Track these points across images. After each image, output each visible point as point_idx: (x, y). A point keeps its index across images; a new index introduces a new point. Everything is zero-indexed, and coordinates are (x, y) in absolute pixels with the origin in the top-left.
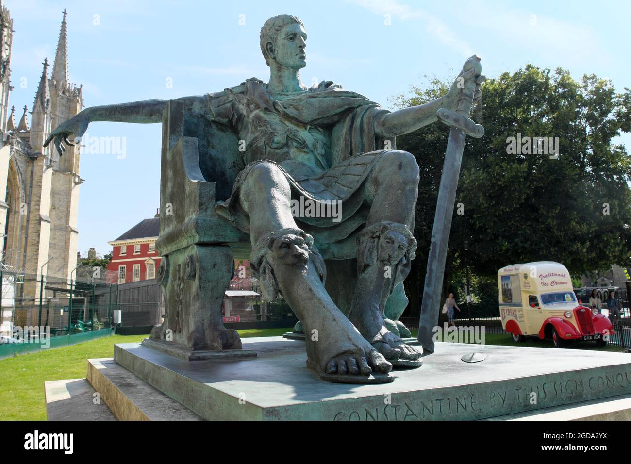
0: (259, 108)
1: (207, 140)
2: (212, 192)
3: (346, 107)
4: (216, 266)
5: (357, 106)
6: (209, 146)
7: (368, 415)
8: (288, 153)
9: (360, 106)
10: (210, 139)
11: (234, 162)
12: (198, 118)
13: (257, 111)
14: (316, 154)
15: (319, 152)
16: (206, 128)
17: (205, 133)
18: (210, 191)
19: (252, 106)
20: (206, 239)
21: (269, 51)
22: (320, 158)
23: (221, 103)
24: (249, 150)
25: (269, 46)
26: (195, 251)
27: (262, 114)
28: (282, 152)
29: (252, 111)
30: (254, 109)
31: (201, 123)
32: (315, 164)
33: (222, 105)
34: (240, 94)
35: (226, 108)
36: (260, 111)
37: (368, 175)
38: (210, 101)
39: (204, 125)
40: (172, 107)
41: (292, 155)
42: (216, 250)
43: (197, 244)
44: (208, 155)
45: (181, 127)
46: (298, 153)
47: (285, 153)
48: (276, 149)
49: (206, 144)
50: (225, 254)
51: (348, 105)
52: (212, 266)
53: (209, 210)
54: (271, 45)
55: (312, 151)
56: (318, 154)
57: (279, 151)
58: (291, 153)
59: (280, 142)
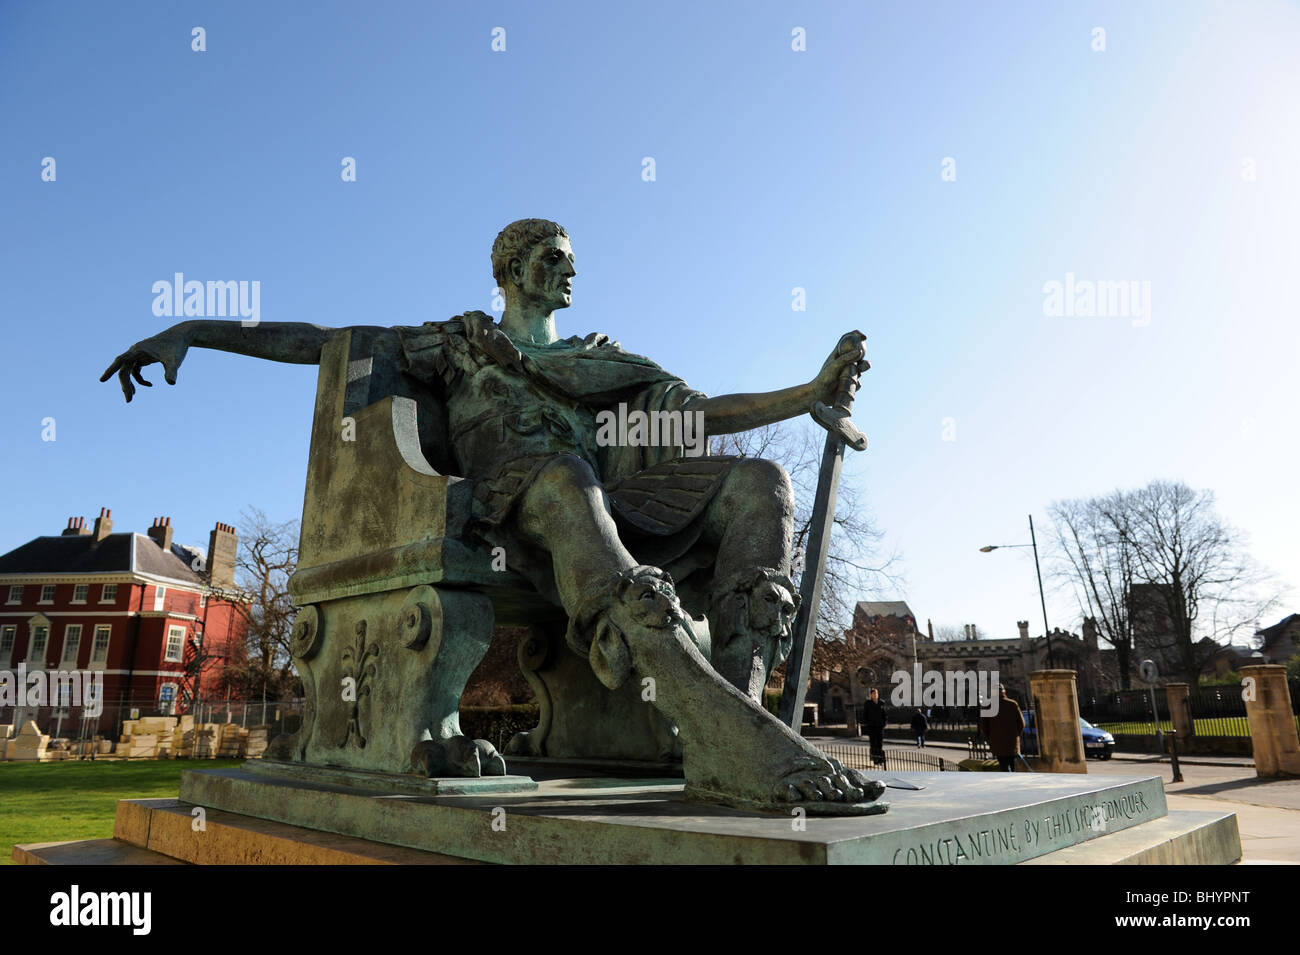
0: (492, 364)
2: (467, 497)
3: (639, 380)
5: (654, 380)
8: (543, 443)
9: (659, 381)
12: (383, 365)
13: (489, 369)
14: (586, 449)
15: (589, 447)
16: (393, 384)
18: (464, 494)
19: (482, 359)
20: (452, 578)
21: (514, 273)
22: (590, 457)
23: (422, 346)
24: (472, 431)
25: (514, 265)
26: (432, 598)
27: (499, 374)
28: (534, 441)
29: (480, 367)
30: (486, 364)
33: (424, 349)
34: (456, 336)
35: (432, 355)
36: (496, 368)
37: (717, 493)
38: (404, 340)
40: (355, 342)
41: (549, 448)
42: (468, 598)
43: (434, 585)
46: (558, 446)
47: (539, 443)
48: (524, 434)
50: (482, 606)
51: (642, 376)
54: (517, 265)
55: (579, 445)
56: (588, 449)
57: (528, 438)
58: (547, 443)
59: (530, 424)
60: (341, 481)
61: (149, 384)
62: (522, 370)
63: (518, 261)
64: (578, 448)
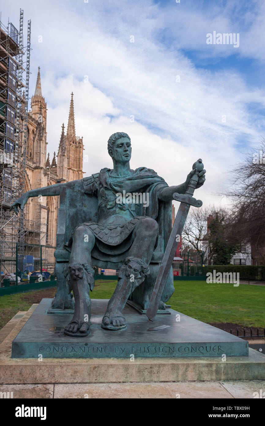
1: (82, 203)
2: (63, 239)
3: (145, 185)
6: (83, 206)
7: (55, 349)
8: (115, 211)
10: (83, 202)
11: (96, 213)
12: (77, 192)
13: (103, 189)
14: (130, 210)
15: (132, 209)
16: (81, 197)
17: (81, 199)
20: (60, 260)
22: (132, 212)
23: (88, 183)
29: (101, 188)
31: (79, 195)
32: (129, 216)
35: (90, 186)
37: (133, 231)
38: (83, 182)
41: (117, 212)
42: (65, 264)
44: (83, 210)
46: (120, 211)
49: (81, 205)
51: (146, 184)
53: (61, 247)
54: (111, 151)
55: (128, 209)
56: (131, 210)
57: (111, 210)
58: (117, 211)
59: (112, 205)
62: (110, 188)
64: (127, 210)
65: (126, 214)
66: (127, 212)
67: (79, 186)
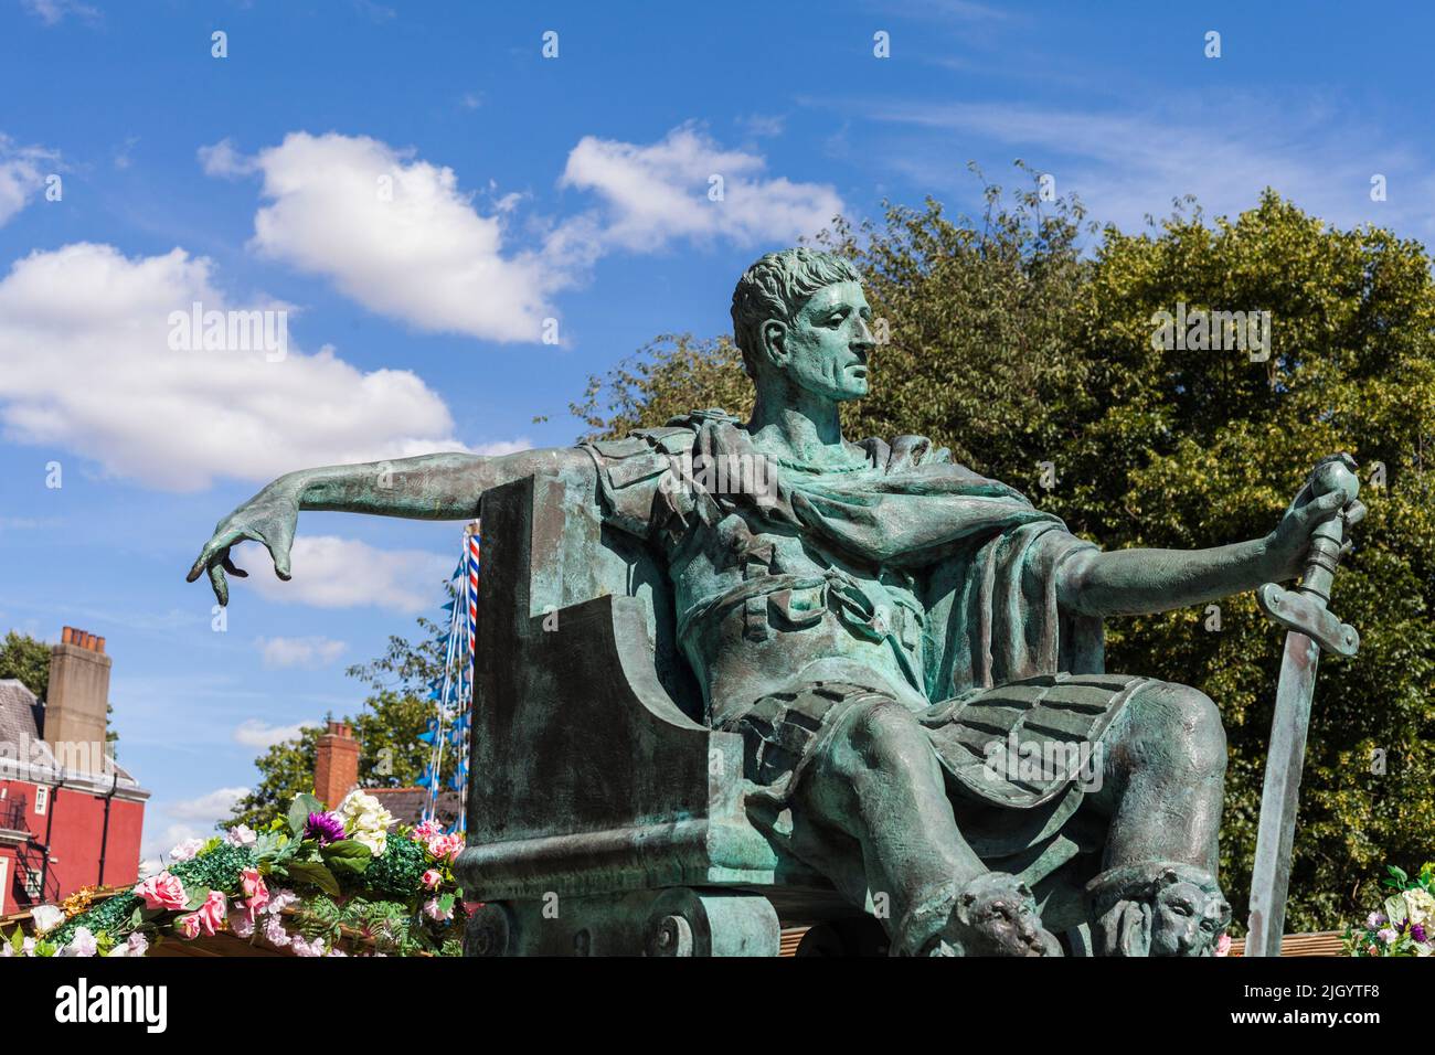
2: (736, 759)
4: (746, 945)
5: (1008, 524)
8: (830, 637)
9: (1016, 524)
14: (899, 643)
15: (906, 639)
16: (590, 545)
18: (733, 756)
20: (725, 878)
21: (772, 346)
22: (906, 654)
23: (633, 477)
25: (773, 335)
26: (691, 905)
28: (816, 634)
31: (579, 530)
32: (895, 671)
33: (633, 483)
35: (647, 491)
38: (602, 469)
39: (586, 534)
40: (539, 495)
41: (840, 646)
42: (742, 904)
43: (696, 888)
45: (559, 550)
46: (853, 641)
47: (822, 638)
48: (800, 624)
50: (763, 916)
51: (989, 521)
52: (739, 947)
53: (731, 803)
54: (778, 333)
55: (889, 638)
56: (904, 644)
57: (807, 632)
58: (837, 639)
59: (808, 608)
60: (532, 717)
61: (243, 574)
62: (795, 519)
63: (778, 328)
64: (886, 642)
65: (882, 657)
66: (886, 646)
67: (578, 486)
